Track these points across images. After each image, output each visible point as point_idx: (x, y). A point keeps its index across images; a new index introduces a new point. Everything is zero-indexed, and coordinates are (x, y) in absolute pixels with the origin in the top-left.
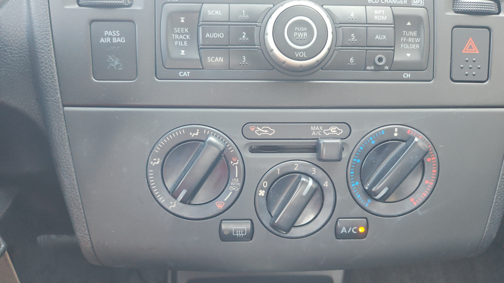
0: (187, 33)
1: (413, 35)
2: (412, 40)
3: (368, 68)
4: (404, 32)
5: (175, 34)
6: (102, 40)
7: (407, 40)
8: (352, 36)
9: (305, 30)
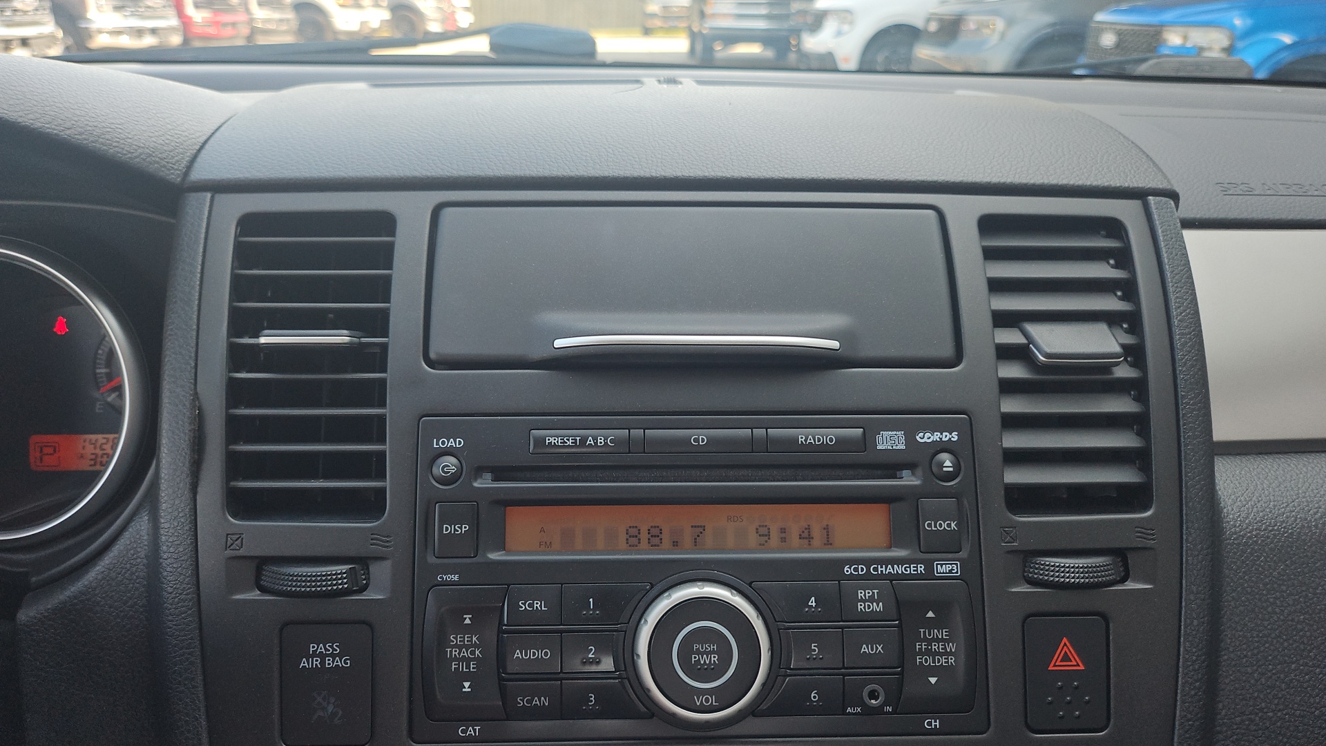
0: (475, 646)
1: (940, 637)
2: (938, 648)
3: (849, 710)
4: (922, 630)
5: (453, 647)
6: (304, 663)
7: (930, 647)
8: (813, 648)
9: (714, 649)
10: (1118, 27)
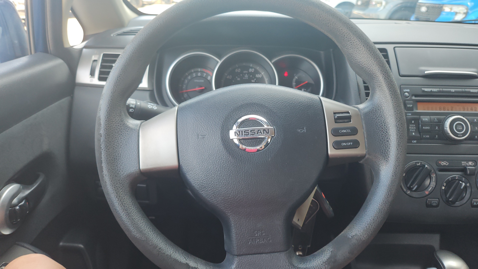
0: (415, 127)
9: (461, 126)
10: (427, 5)
